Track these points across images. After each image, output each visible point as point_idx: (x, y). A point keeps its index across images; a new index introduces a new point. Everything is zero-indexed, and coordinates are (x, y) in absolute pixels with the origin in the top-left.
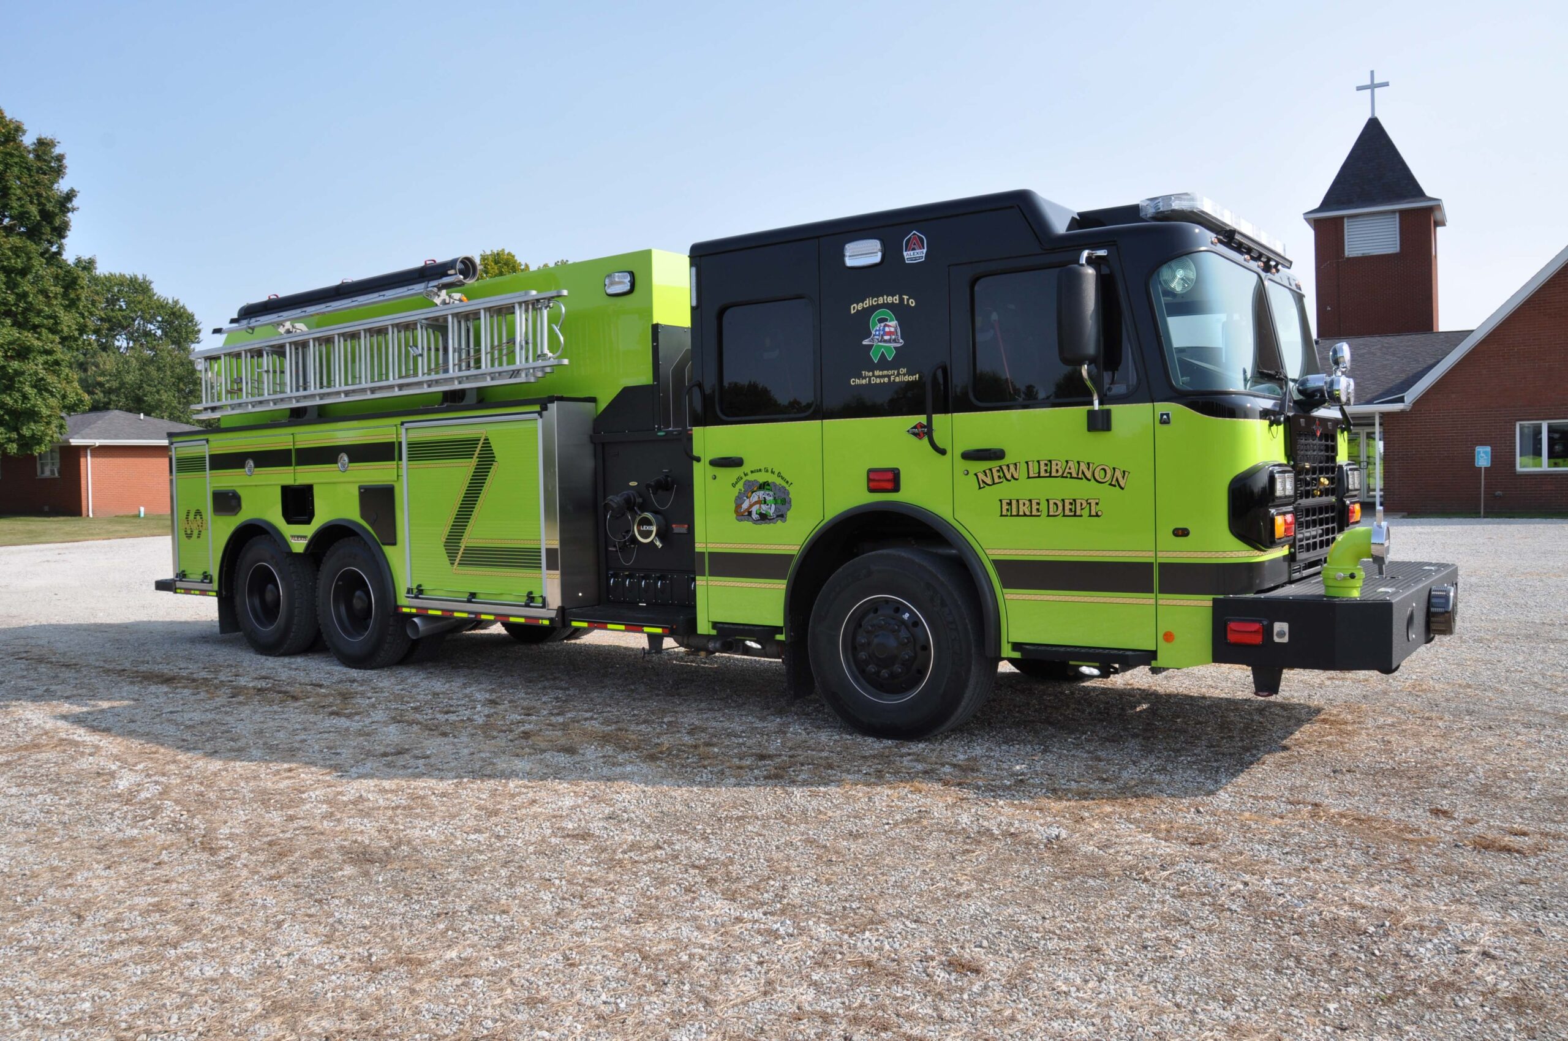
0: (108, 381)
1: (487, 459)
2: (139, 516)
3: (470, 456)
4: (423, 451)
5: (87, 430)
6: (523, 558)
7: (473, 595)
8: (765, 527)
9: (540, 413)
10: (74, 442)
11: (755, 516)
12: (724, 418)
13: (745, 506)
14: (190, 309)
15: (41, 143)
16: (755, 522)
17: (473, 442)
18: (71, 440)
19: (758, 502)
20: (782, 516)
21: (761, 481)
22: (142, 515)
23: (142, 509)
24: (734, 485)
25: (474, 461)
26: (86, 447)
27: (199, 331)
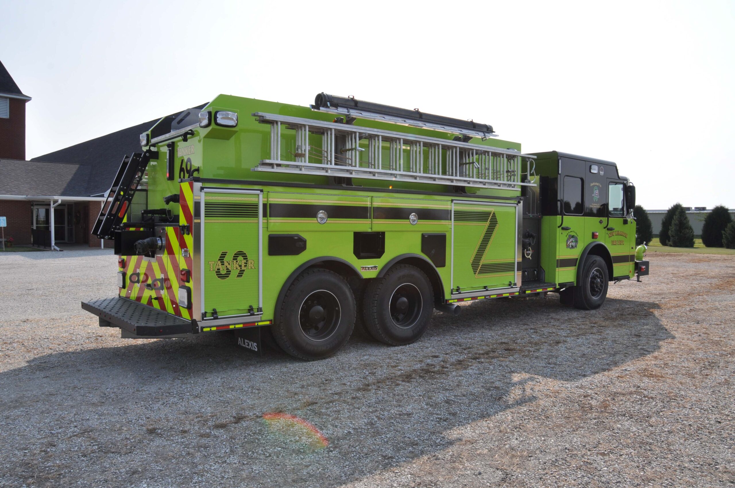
1: (494, 223)
3: (486, 221)
4: (461, 216)
6: (507, 267)
7: (485, 287)
8: (573, 250)
9: (517, 204)
11: (570, 246)
12: (566, 214)
13: (568, 243)
16: (571, 248)
17: (488, 214)
19: (571, 242)
20: (576, 246)
21: (572, 235)
24: (566, 236)
25: (488, 223)
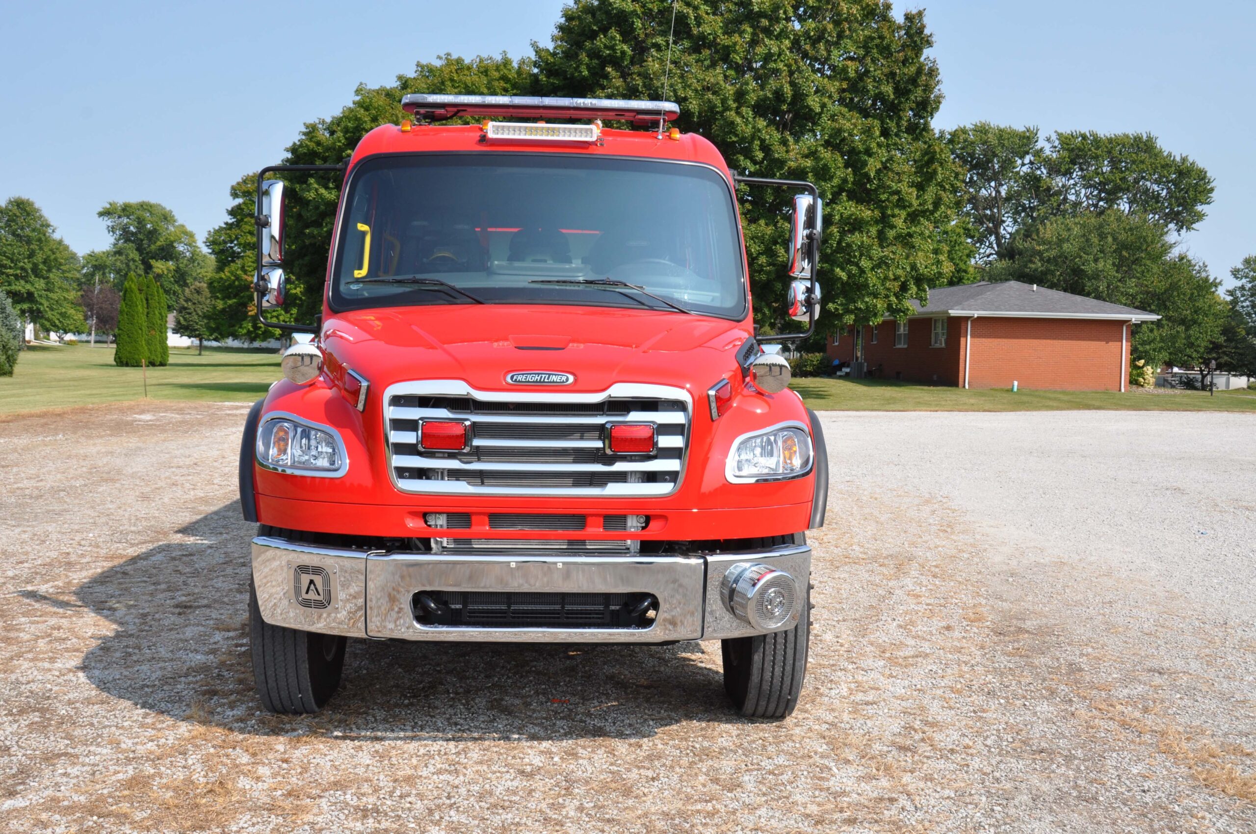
0: (1047, 250)
2: (1012, 390)
5: (972, 302)
10: (953, 313)
14: (1201, 164)
15: (909, 17)
18: (950, 311)
22: (1015, 389)
23: (1016, 383)
26: (967, 318)
27: (1212, 190)
